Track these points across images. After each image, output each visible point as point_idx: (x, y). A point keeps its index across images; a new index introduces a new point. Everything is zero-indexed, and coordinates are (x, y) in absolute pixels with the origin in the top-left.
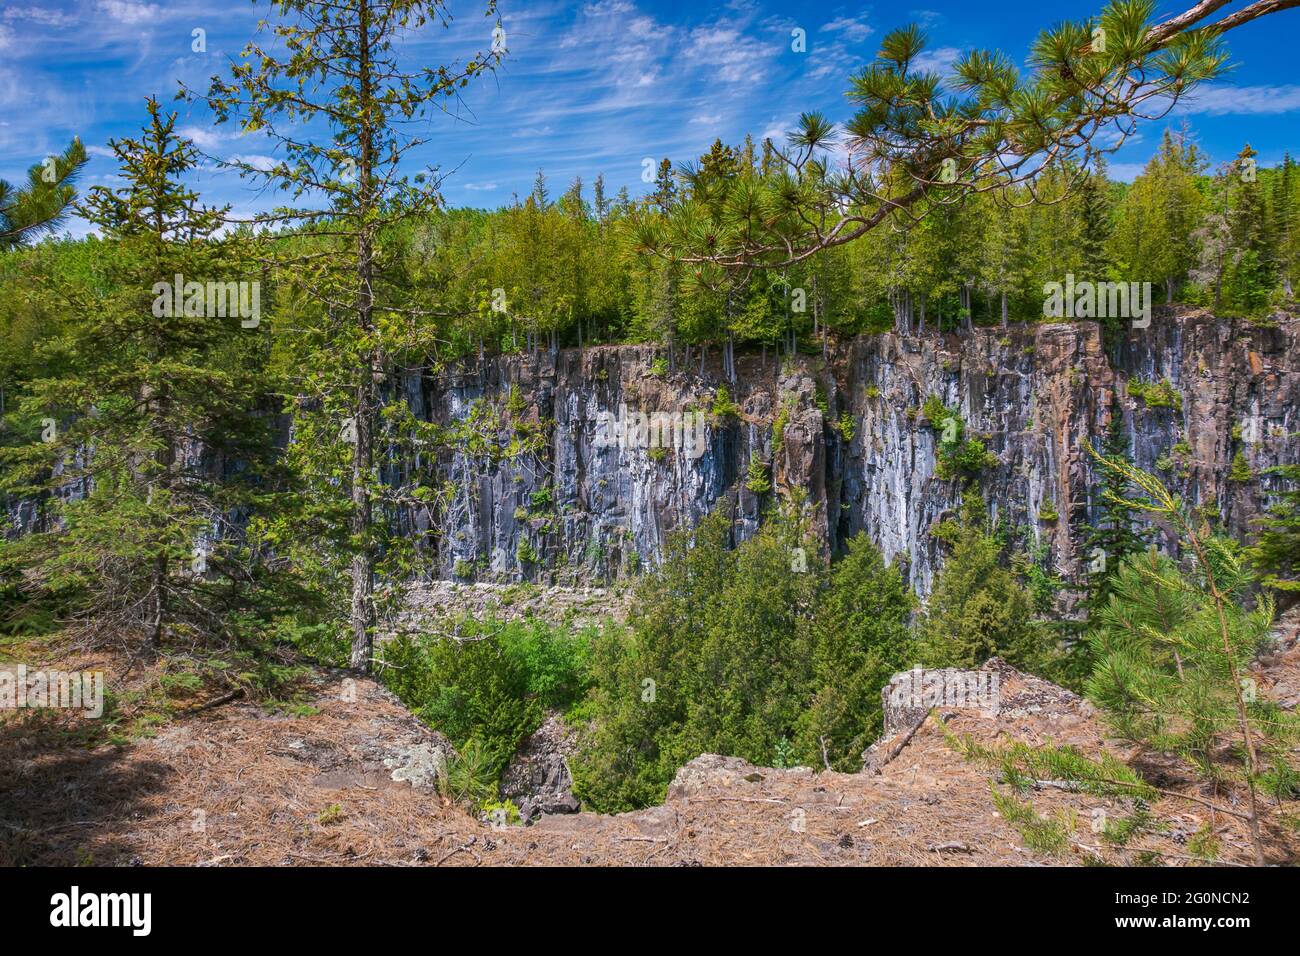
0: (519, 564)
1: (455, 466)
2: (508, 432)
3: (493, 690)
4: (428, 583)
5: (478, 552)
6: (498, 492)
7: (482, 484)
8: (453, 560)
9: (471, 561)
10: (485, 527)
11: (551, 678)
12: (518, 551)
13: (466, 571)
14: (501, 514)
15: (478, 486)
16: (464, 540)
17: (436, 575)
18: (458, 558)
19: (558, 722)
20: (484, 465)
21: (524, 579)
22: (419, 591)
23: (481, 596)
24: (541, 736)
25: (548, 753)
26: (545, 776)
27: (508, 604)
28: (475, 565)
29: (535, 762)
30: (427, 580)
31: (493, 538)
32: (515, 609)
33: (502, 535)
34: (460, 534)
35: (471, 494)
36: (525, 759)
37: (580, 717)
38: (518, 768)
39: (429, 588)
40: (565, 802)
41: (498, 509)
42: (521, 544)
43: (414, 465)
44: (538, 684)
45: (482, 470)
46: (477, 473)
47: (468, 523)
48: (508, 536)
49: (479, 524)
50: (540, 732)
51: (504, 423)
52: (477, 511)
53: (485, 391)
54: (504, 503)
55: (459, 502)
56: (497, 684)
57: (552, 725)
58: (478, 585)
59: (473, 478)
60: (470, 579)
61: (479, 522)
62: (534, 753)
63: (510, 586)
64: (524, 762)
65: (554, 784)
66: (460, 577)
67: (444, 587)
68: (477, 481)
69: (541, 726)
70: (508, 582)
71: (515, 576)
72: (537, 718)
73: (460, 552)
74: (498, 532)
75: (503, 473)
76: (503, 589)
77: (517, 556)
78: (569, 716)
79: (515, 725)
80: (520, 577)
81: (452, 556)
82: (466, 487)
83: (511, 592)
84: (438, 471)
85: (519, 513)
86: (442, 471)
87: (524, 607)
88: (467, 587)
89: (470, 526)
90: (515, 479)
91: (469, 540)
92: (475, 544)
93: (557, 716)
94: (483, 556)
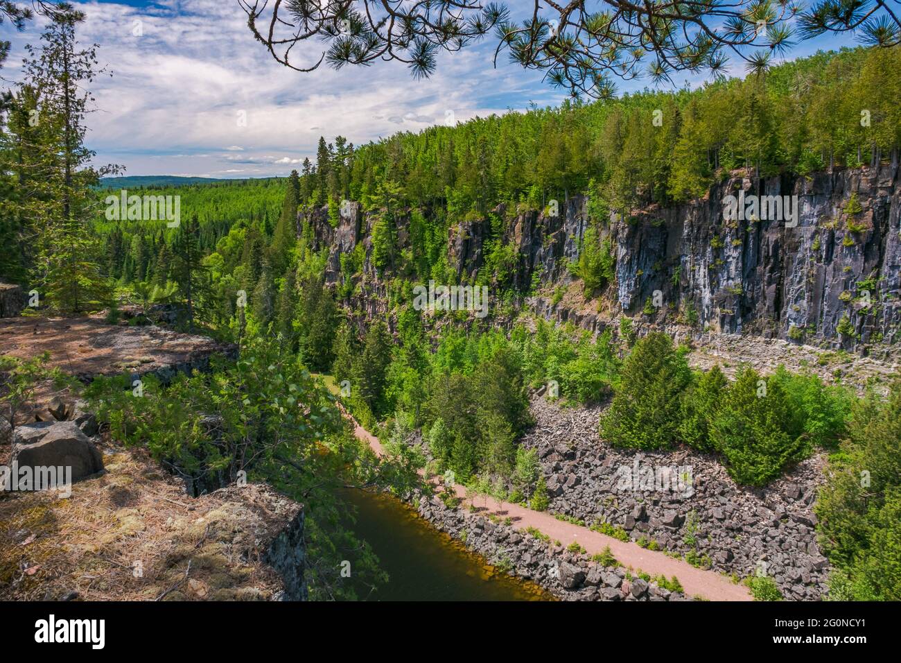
0: (840, 336)
1: (799, 255)
2: (843, 231)
3: (768, 422)
4: (768, 339)
5: (809, 322)
6: (829, 278)
7: (818, 271)
8: (788, 325)
9: (802, 328)
10: (816, 304)
11: (821, 424)
12: (840, 326)
13: (797, 335)
14: (829, 294)
15: (815, 273)
16: (798, 312)
17: (774, 335)
18: (793, 324)
19: (823, 459)
20: (821, 257)
21: (842, 347)
22: (760, 344)
23: (804, 355)
24: (805, 465)
25: (807, 479)
26: (801, 495)
27: (823, 364)
28: (805, 331)
29: (796, 482)
30: (767, 337)
31: (822, 313)
32: (827, 369)
33: (829, 311)
34: (796, 306)
35: (808, 277)
36: (789, 478)
37: (842, 460)
38: (782, 482)
39: (768, 343)
40: (809, 517)
41: (828, 290)
42: (842, 320)
43: (768, 252)
44: (812, 426)
45: (819, 260)
46: (815, 262)
47: (804, 299)
48: (833, 312)
49: (811, 301)
50: (806, 462)
51: (841, 224)
52: (811, 290)
53: (830, 198)
54: (832, 287)
55: (799, 282)
56: (772, 418)
57: (818, 459)
58: (805, 346)
59: (812, 265)
60: (799, 341)
61: (811, 299)
62: (797, 476)
63: (829, 352)
64: (787, 480)
65: (807, 503)
66: (791, 338)
67: (779, 344)
68: (815, 268)
69: (809, 457)
70: (828, 348)
71: (834, 345)
72: (806, 452)
73: (795, 320)
74: (826, 309)
75: (835, 264)
76: (823, 352)
77: (838, 329)
78: (832, 457)
79: (783, 451)
80: (838, 345)
81: (788, 322)
82: (805, 272)
83: (828, 356)
84: (786, 258)
85: (845, 296)
86: (789, 258)
87: (835, 369)
88: (796, 347)
89: (805, 301)
90: (845, 269)
91: (802, 312)
92: (806, 316)
93: (825, 455)
94: (811, 325)
